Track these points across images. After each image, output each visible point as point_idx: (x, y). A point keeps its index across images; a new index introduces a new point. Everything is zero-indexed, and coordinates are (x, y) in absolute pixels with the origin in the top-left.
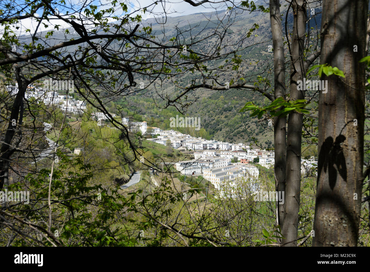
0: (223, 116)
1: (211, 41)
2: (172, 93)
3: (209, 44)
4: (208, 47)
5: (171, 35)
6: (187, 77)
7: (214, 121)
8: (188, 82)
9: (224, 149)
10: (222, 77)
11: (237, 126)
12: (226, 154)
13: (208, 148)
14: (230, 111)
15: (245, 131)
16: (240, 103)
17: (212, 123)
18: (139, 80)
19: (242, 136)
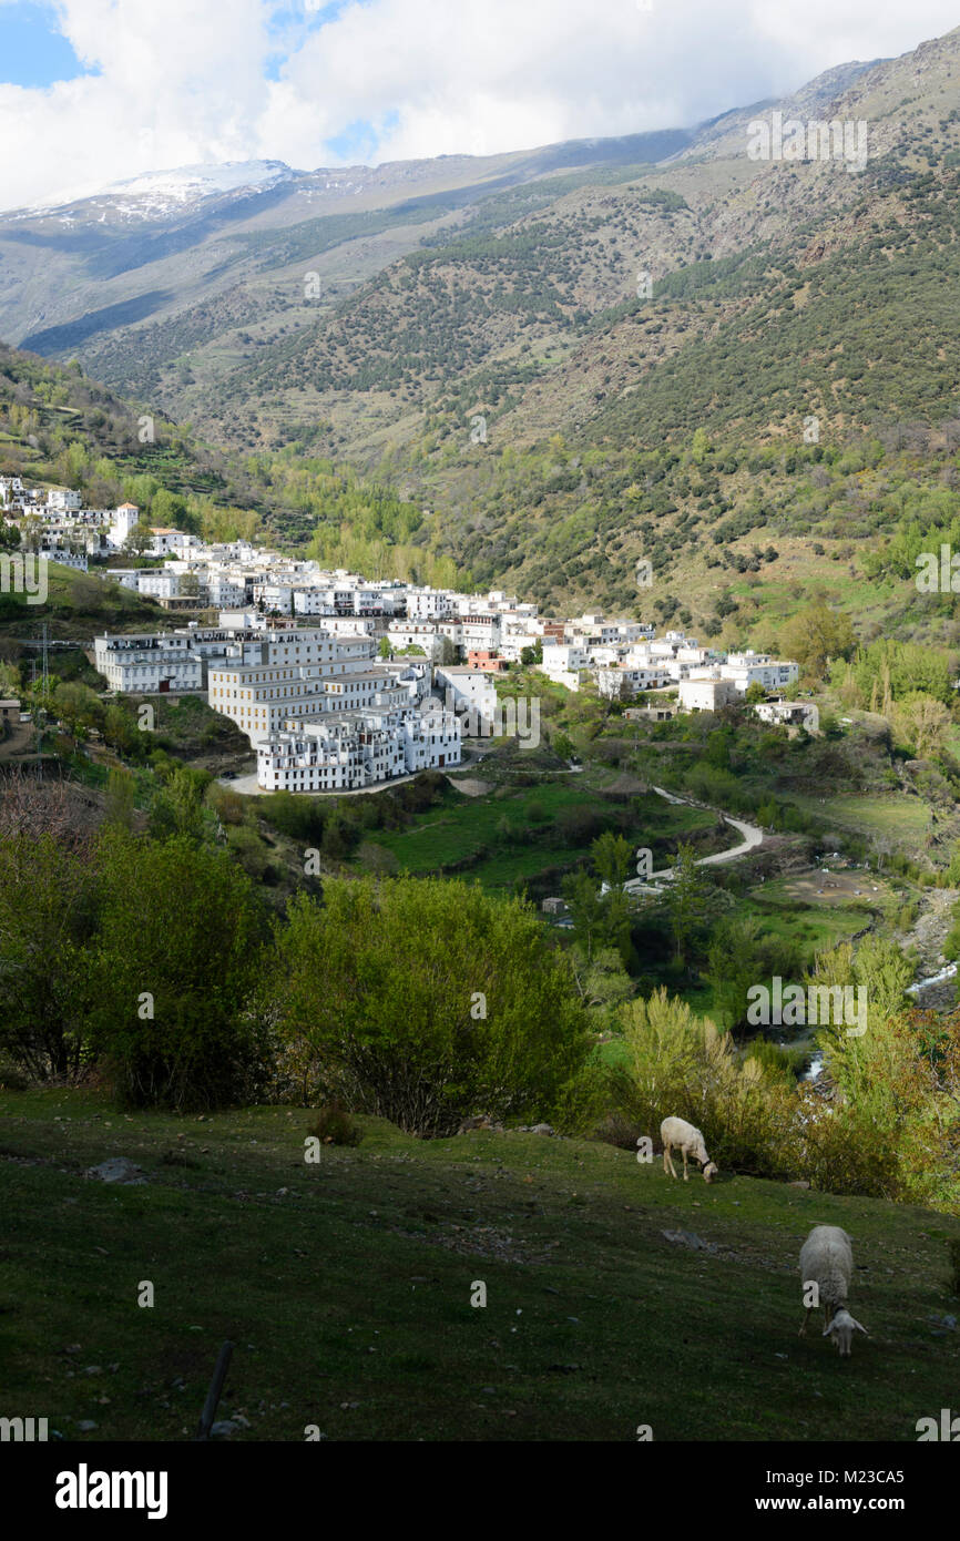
0: (539, 511)
1: (593, 237)
2: (412, 437)
3: (585, 249)
4: (583, 262)
5: (460, 225)
6: (476, 377)
7: (503, 531)
8: (479, 393)
9: (424, 616)
10: (601, 369)
11: (579, 544)
12: (412, 628)
13: (357, 608)
14: (570, 489)
15: (599, 563)
16: (611, 459)
17: (493, 538)
18: (303, 390)
19: (584, 583)
